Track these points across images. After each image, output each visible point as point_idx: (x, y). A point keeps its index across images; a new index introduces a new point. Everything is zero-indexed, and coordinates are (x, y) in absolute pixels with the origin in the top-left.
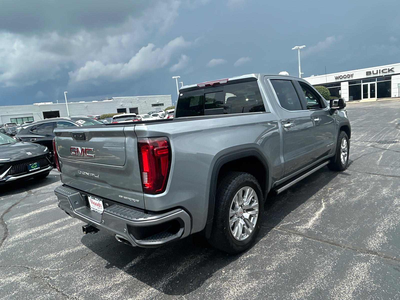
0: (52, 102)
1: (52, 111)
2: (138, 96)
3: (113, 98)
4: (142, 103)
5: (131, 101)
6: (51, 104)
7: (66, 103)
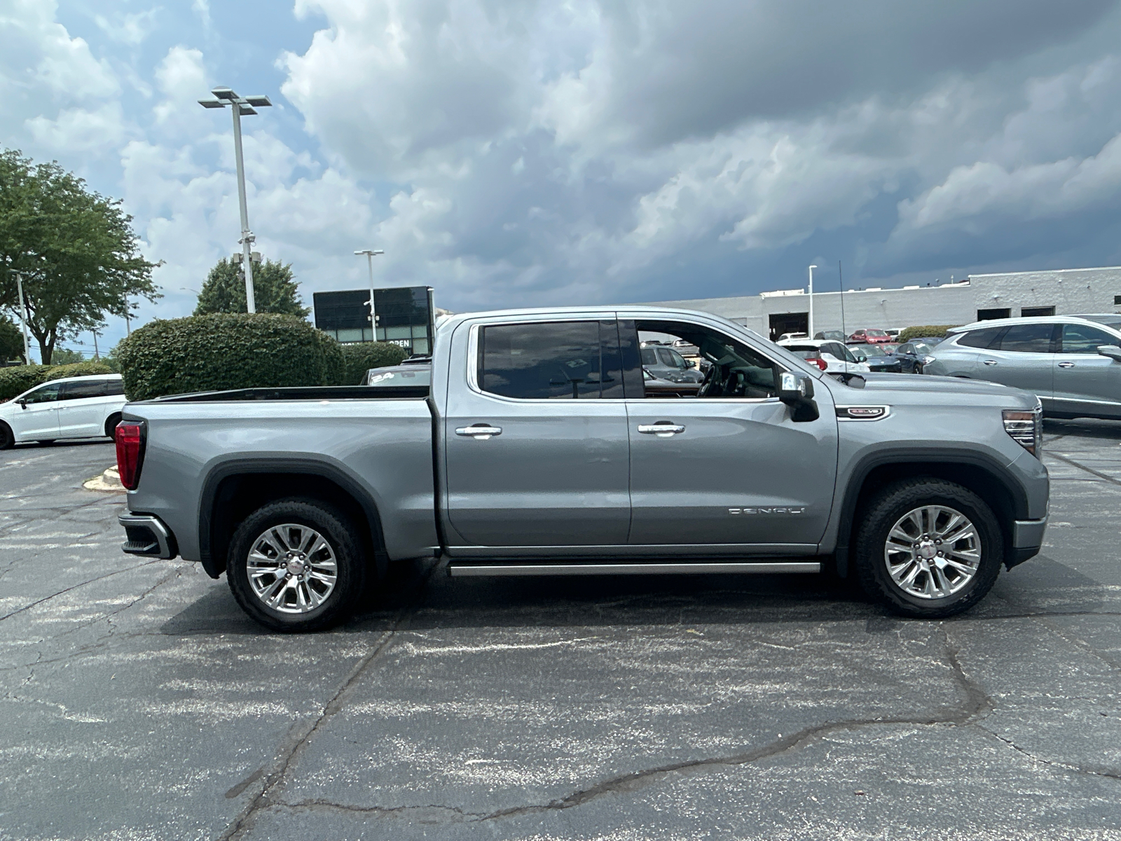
0: (803, 290)
1: (792, 312)
2: (1063, 271)
3: (970, 276)
4: (1076, 294)
5: (1032, 288)
6: (799, 294)
7: (811, 294)
